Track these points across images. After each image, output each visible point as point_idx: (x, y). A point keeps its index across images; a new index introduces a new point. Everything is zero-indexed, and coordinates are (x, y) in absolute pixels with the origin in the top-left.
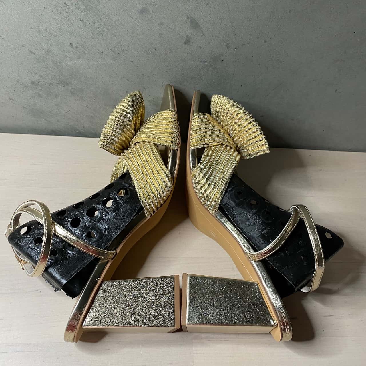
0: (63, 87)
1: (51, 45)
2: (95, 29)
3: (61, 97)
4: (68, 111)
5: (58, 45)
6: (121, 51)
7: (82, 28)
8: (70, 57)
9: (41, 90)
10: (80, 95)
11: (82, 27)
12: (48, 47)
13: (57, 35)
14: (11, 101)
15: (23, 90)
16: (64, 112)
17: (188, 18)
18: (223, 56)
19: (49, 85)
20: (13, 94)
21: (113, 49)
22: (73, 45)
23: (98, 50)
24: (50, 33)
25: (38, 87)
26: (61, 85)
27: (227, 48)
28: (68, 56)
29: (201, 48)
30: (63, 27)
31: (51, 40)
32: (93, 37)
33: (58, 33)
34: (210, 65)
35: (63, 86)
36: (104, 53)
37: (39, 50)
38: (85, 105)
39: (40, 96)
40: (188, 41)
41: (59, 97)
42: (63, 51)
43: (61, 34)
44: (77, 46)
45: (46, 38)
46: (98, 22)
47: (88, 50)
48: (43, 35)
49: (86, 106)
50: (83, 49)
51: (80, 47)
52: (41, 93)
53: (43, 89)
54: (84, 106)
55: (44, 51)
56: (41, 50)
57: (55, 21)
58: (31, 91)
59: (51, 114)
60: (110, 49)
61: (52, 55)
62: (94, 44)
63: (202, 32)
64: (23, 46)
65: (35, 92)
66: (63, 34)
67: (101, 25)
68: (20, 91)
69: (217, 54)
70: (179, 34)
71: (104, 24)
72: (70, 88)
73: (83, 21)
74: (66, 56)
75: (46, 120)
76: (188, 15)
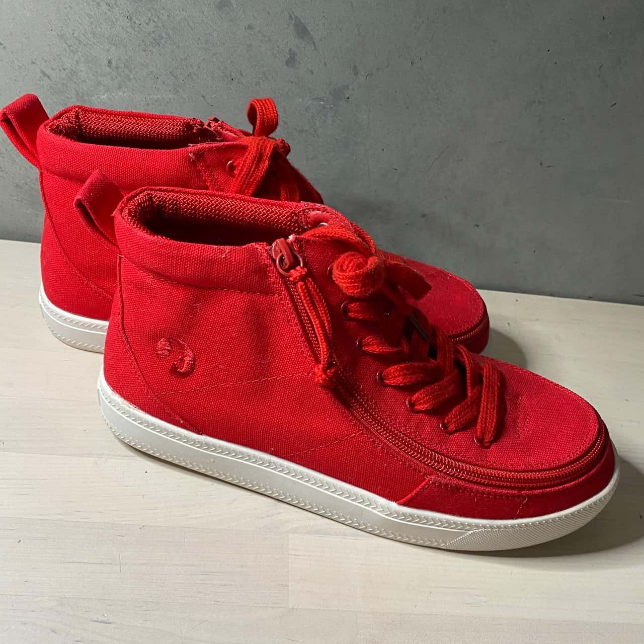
1: (77, 62)
2: (148, 34)
5: (89, 63)
6: (186, 74)
7: (128, 32)
8: (104, 86)
11: (129, 30)
12: (72, 65)
13: (88, 44)
17: (291, 17)
18: (348, 89)
21: (175, 71)
22: (111, 63)
23: (150, 72)
24: (79, 41)
27: (355, 74)
28: (102, 82)
29: (312, 73)
30: (100, 30)
31: (79, 53)
32: (144, 49)
33: (90, 41)
34: (329, 106)
36: (160, 78)
37: (57, 70)
40: (291, 60)
42: (95, 73)
43: (95, 41)
44: (117, 65)
45: (71, 48)
46: (154, 21)
47: (134, 73)
48: (66, 44)
50: (127, 71)
51: (123, 65)
55: (64, 72)
56: (60, 71)
57: (87, 18)
60: (170, 72)
61: (77, 80)
62: (145, 62)
63: (314, 43)
64: (33, 63)
66: (98, 42)
67: (157, 26)
69: (338, 85)
70: (278, 47)
71: (163, 26)
73: (130, 18)
74: (99, 83)
76: (291, 13)
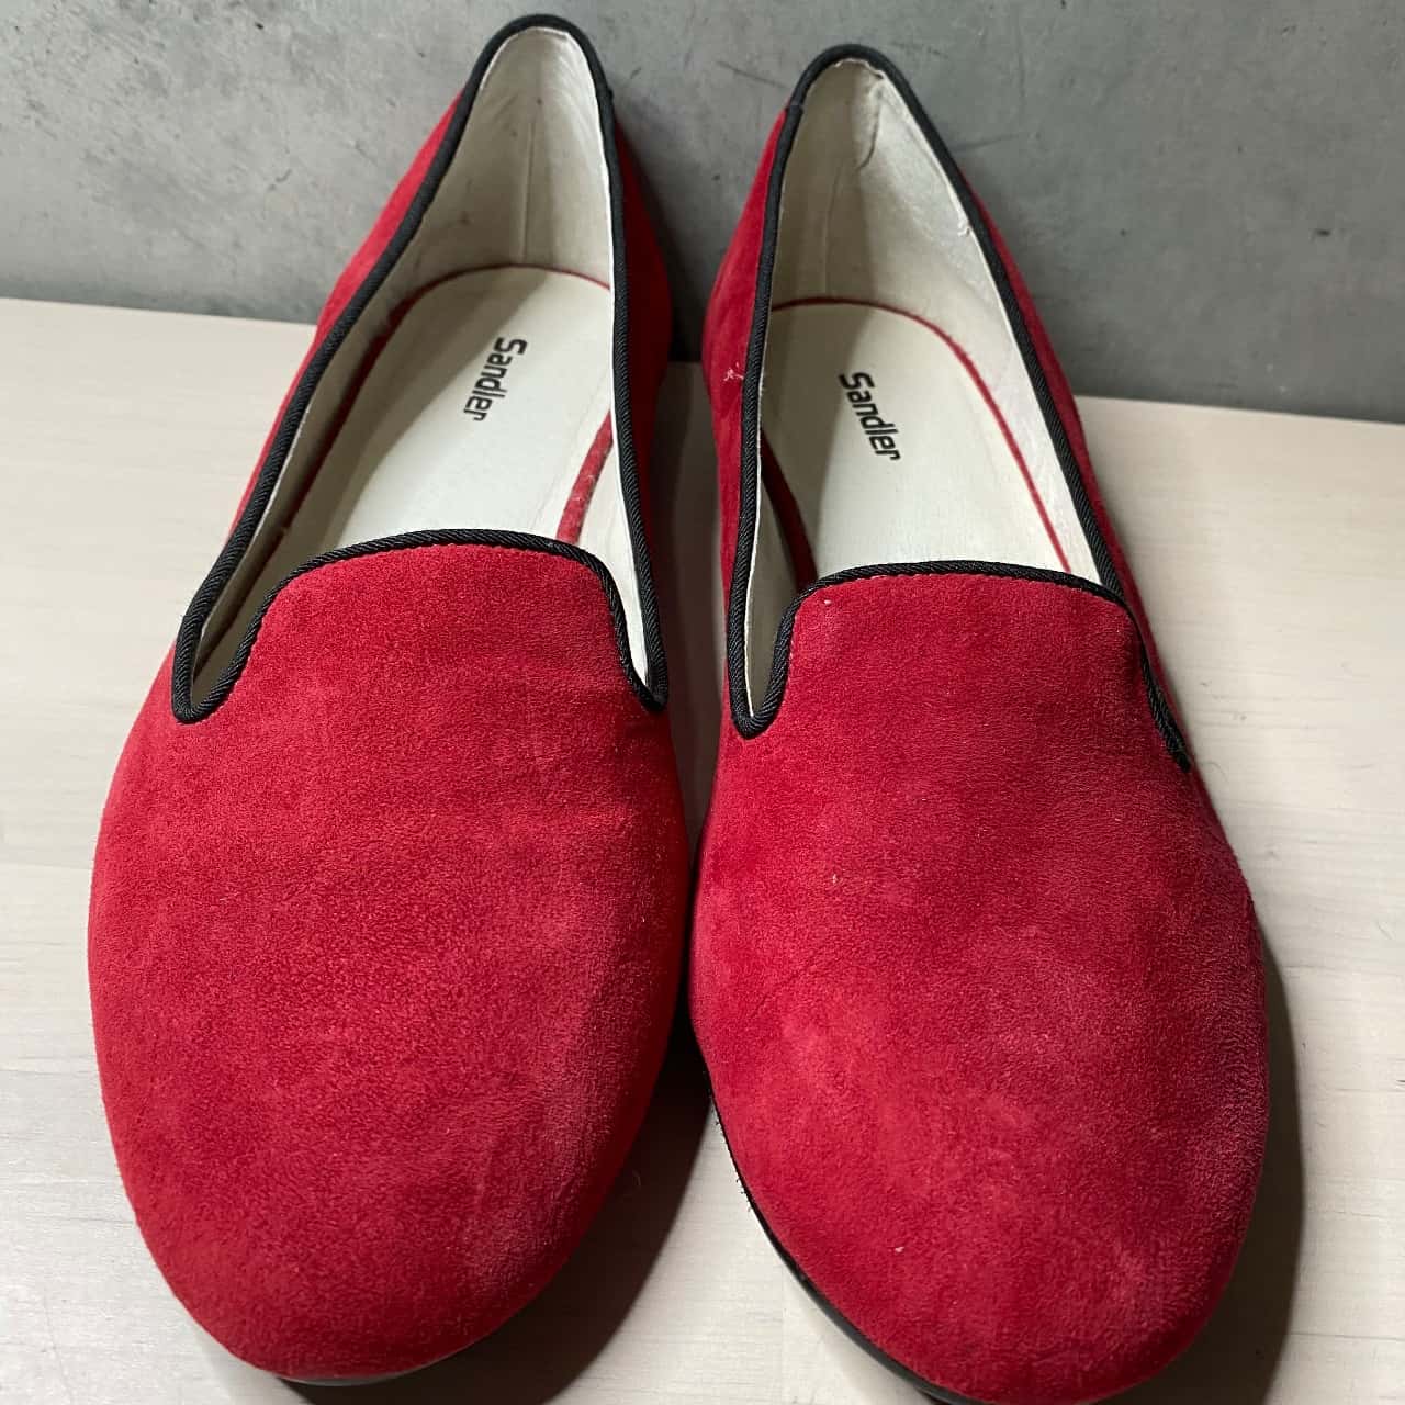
0: (257, 30)
3: (245, 89)
4: (278, 180)
9: (162, 46)
10: (329, 75)
14: (34, 115)
15: (84, 52)
16: (260, 186)
19: (196, 18)
20: (44, 75)
25: (148, 30)
26: (246, 12)
35: (254, 18)
38: (353, 143)
39: (155, 84)
41: (238, 89)
49: (357, 147)
52: (160, 65)
53: (167, 43)
54: (348, 146)
58: (116, 51)
59: (202, 198)
65: (136, 61)
68: (74, 53)
72: (284, 32)
75: (188, 239)
